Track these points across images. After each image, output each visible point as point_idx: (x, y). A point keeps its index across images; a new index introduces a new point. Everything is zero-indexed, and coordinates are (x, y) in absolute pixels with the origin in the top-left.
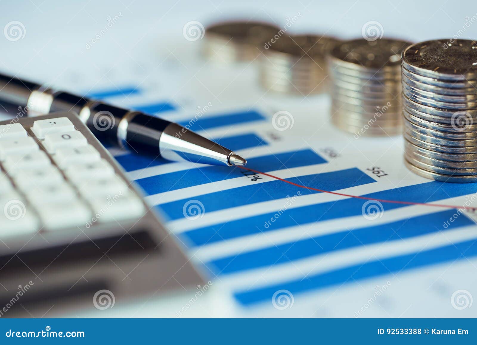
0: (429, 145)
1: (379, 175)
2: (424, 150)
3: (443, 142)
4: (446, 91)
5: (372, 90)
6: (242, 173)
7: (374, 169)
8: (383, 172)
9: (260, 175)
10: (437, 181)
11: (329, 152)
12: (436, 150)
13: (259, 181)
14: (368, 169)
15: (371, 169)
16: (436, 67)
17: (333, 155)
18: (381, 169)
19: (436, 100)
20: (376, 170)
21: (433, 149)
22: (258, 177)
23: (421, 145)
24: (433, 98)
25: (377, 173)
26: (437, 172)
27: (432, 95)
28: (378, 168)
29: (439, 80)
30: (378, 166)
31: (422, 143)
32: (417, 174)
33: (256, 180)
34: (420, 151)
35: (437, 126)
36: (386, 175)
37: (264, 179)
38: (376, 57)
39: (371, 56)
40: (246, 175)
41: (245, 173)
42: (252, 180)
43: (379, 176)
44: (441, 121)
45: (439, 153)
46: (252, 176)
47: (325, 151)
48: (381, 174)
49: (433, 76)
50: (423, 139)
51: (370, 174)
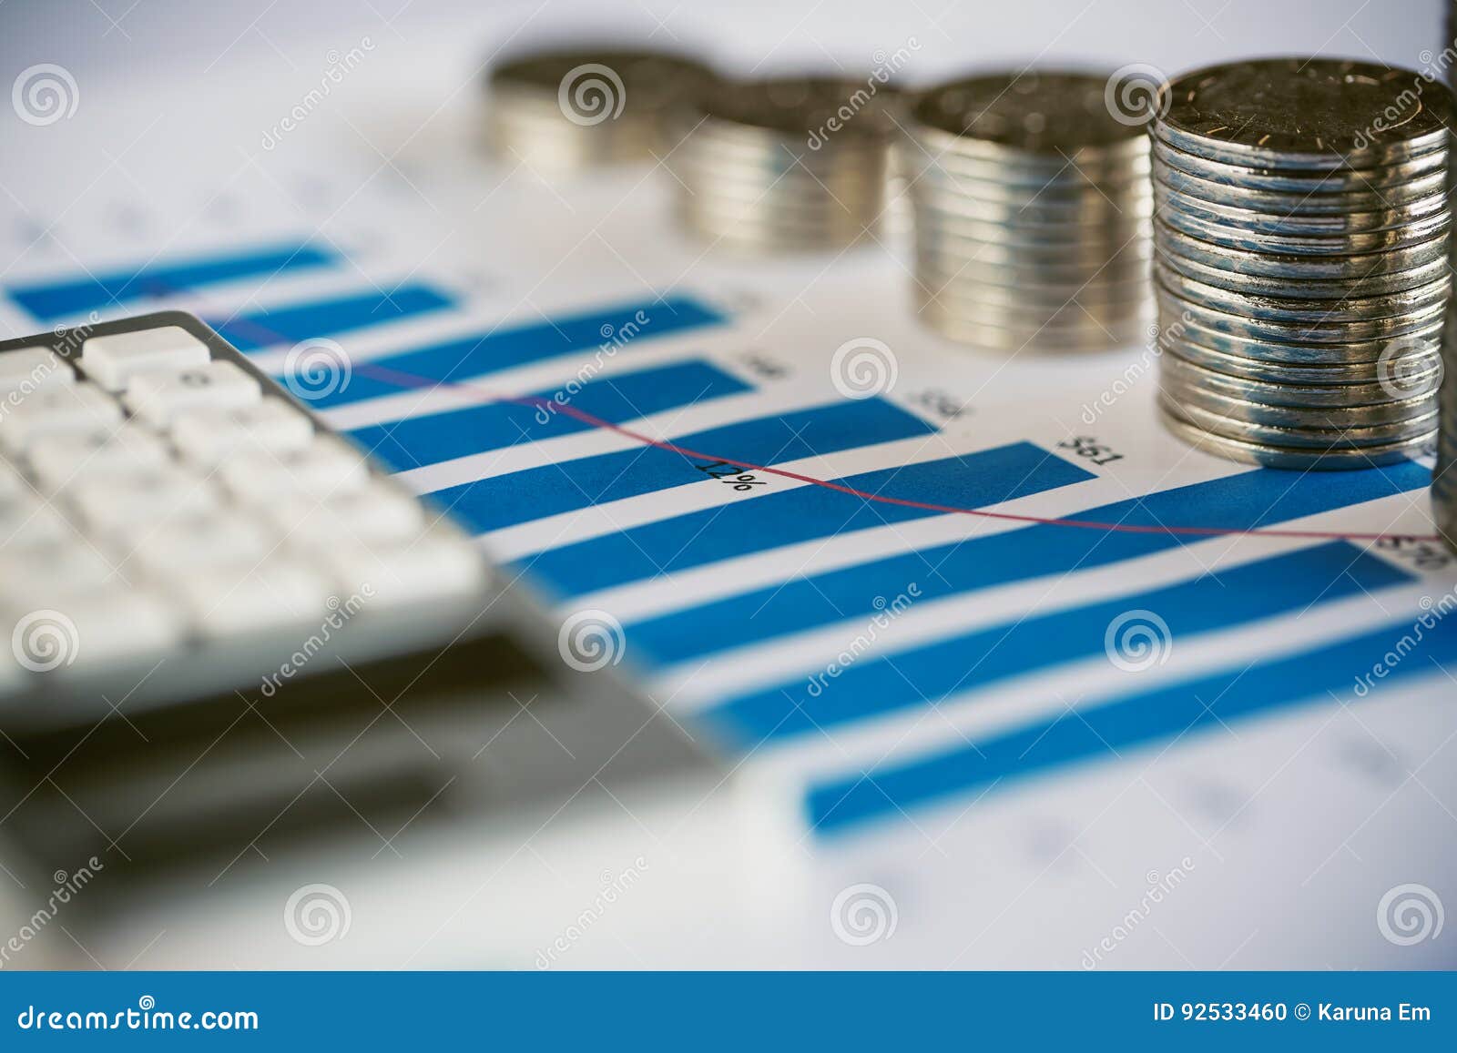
0: (1240, 362)
1: (1098, 458)
2: (1230, 378)
3: (1280, 352)
4: (1294, 203)
5: (1048, 217)
6: (703, 469)
7: (1077, 444)
8: (1108, 450)
9: (758, 474)
10: (1269, 466)
11: (935, 402)
12: (1264, 377)
13: (756, 492)
14: (1063, 445)
15: (1070, 442)
16: (1263, 136)
17: (950, 410)
18: (1099, 443)
19: (1258, 231)
20: (1084, 445)
21: (1252, 373)
22: (753, 478)
23: (1218, 366)
24: (1248, 226)
25: (1090, 452)
26: (1266, 441)
27: (1246, 215)
28: (1091, 441)
29: (1274, 172)
30: (1091, 435)
31: (1222, 360)
32: (1207, 450)
33: (749, 488)
34: (1215, 382)
35: (1269, 308)
36: (1117, 457)
37: (769, 482)
38: (1050, 122)
39: (1034, 121)
40: (715, 476)
41: (713, 470)
42: (736, 488)
43: (1101, 463)
44: (1281, 292)
45: (1274, 387)
46: (734, 478)
47: (925, 400)
48: (1103, 455)
49: (1256, 162)
50: (1224, 346)
51: (1070, 456)
